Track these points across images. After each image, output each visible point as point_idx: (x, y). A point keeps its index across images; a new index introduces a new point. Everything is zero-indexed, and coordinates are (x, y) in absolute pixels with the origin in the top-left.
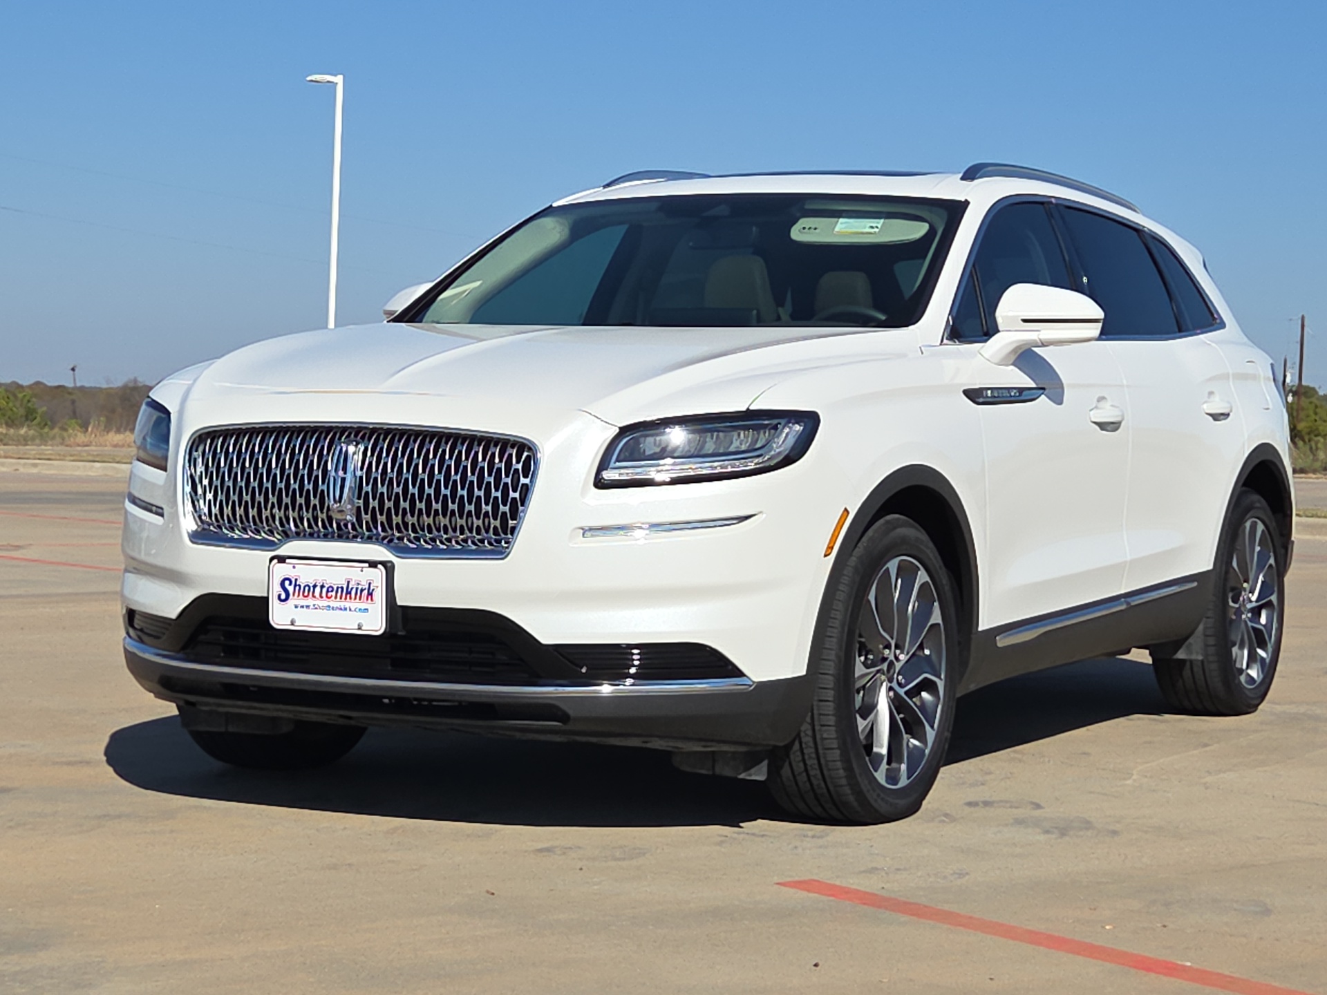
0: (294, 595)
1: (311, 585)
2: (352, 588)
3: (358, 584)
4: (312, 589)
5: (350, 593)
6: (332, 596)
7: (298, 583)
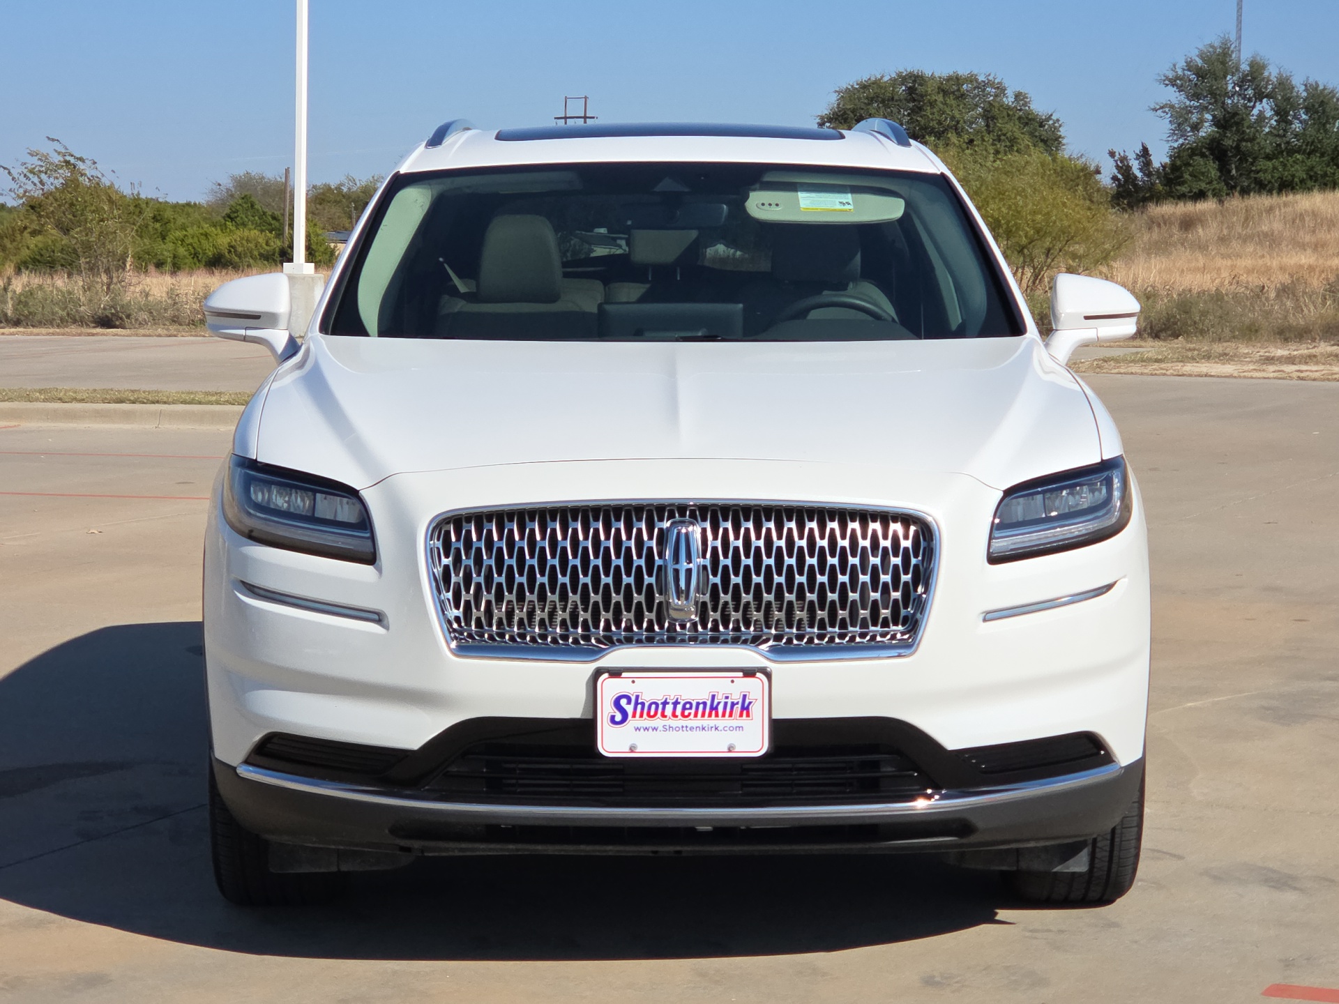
0: (634, 716)
1: (659, 702)
2: (719, 703)
3: (727, 698)
4: (661, 707)
5: (716, 709)
6: (690, 714)
7: (640, 701)
